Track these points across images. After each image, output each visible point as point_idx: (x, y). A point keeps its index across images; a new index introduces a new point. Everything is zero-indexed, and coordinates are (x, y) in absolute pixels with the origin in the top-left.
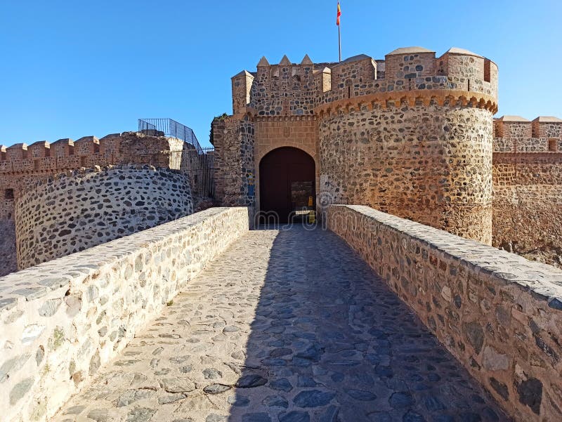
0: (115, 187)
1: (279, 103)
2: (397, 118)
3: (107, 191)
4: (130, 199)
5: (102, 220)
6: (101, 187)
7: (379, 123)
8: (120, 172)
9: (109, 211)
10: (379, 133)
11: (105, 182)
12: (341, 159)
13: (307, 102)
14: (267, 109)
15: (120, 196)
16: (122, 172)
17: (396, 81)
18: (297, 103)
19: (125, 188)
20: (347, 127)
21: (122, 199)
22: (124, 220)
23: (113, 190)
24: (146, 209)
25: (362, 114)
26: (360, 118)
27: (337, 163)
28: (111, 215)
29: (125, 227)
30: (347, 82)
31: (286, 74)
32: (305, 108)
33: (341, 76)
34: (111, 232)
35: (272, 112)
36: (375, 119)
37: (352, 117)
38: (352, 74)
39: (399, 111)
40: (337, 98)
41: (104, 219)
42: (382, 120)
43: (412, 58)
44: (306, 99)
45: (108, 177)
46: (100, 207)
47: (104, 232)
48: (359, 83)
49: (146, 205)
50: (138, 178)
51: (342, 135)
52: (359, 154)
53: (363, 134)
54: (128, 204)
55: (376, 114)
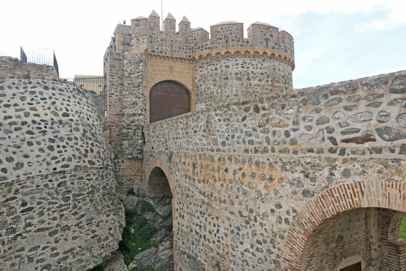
0: (40, 96)
1: (166, 45)
2: (259, 65)
3: (32, 99)
4: (56, 109)
5: (30, 129)
6: (26, 95)
7: (248, 68)
8: (43, 82)
9: (37, 119)
10: (248, 74)
11: (29, 90)
12: (219, 91)
13: (187, 49)
14: (157, 49)
15: (47, 106)
16: (45, 83)
17: (259, 41)
18: (180, 48)
19: (50, 98)
20: (224, 69)
21: (49, 108)
22: (54, 130)
23: (39, 99)
24: (71, 120)
25: (236, 60)
26: (235, 63)
27: (215, 94)
28: (40, 124)
29: (55, 137)
30: (225, 36)
31: (172, 25)
32: (185, 53)
33: (220, 32)
34: (42, 142)
35: (161, 52)
36: (245, 64)
37: (228, 61)
38: (229, 32)
39: (261, 61)
40: (216, 47)
41: (33, 128)
42: (250, 66)
43: (267, 29)
44: (186, 46)
45: (32, 85)
46: (27, 115)
47: (33, 141)
48: (234, 38)
49: (71, 117)
50: (61, 90)
51: (219, 74)
52: (234, 88)
53: (237, 74)
54: (56, 114)
55: (246, 61)
